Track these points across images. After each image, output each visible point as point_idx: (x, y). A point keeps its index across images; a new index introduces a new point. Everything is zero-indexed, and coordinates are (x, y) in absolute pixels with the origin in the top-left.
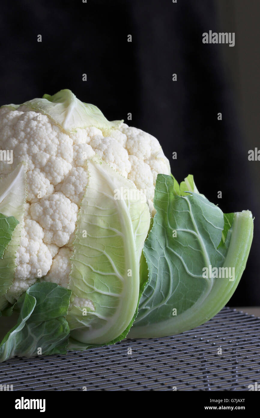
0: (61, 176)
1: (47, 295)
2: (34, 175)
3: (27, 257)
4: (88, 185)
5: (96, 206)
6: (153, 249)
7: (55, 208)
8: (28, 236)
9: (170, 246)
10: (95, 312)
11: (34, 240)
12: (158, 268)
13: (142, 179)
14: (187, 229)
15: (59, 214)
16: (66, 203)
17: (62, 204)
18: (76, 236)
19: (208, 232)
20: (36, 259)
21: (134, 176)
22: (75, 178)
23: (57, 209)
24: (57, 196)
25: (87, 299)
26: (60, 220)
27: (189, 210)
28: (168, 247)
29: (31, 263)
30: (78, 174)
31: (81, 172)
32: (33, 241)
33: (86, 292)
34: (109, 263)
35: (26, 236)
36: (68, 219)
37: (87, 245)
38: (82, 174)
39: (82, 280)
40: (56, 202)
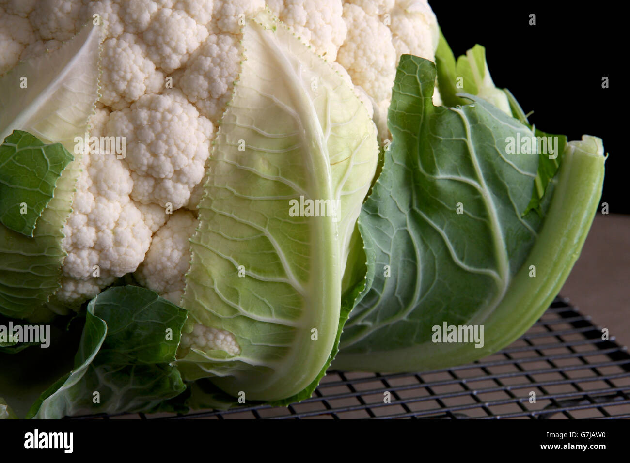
0: (180, 54)
1: (134, 315)
2: (119, 50)
3: (89, 235)
4: (238, 79)
5: (254, 127)
6: (381, 215)
7: (159, 128)
8: (94, 189)
9: (419, 207)
10: (239, 355)
11: (109, 199)
12: (390, 254)
13: (369, 59)
14: (458, 174)
15: (167, 142)
16: (185, 118)
17: (176, 119)
18: (205, 191)
19: (505, 183)
20: (111, 240)
21: (352, 54)
22: (212, 62)
23: (163, 131)
24: (167, 101)
25: (222, 331)
26: (170, 157)
27: (465, 136)
28: (415, 208)
29: (99, 247)
30: (220, 52)
31: (226, 48)
32: (104, 200)
33: (221, 316)
34: (275, 257)
35: (89, 189)
36: (187, 156)
37: (227, 214)
38: (227, 53)
39: (213, 290)
40: (163, 114)
